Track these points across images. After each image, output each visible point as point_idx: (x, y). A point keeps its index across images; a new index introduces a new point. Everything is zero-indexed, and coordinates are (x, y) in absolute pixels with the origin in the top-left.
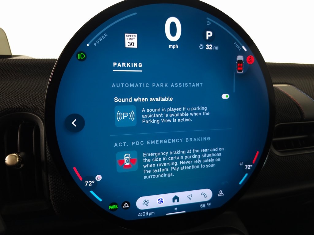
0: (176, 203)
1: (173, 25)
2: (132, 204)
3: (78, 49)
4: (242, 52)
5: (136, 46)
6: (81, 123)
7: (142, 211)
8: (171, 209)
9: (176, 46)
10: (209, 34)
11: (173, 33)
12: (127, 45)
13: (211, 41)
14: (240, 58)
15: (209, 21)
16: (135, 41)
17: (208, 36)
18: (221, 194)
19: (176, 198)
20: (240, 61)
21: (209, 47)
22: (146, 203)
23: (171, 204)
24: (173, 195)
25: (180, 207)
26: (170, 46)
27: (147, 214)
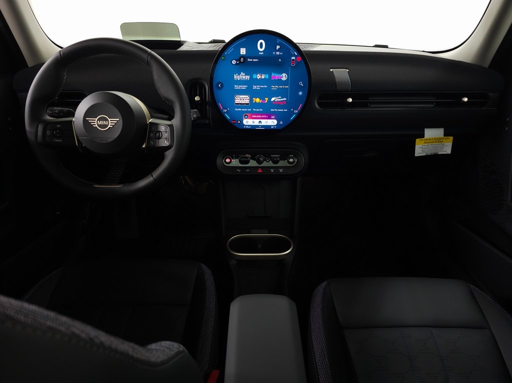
0: (260, 124)
1: (261, 44)
2: (242, 122)
3: (222, 55)
4: (294, 55)
5: (245, 53)
6: (222, 85)
7: (246, 125)
8: (258, 126)
9: (263, 53)
10: (278, 47)
11: (261, 47)
12: (241, 53)
13: (279, 50)
14: (293, 58)
15: (279, 41)
16: (245, 51)
17: (277, 48)
18: (281, 123)
19: (260, 122)
20: (293, 60)
21: (278, 53)
22: (247, 122)
23: (258, 124)
24: (259, 120)
25: (262, 126)
26: (260, 53)
27: (247, 127)
